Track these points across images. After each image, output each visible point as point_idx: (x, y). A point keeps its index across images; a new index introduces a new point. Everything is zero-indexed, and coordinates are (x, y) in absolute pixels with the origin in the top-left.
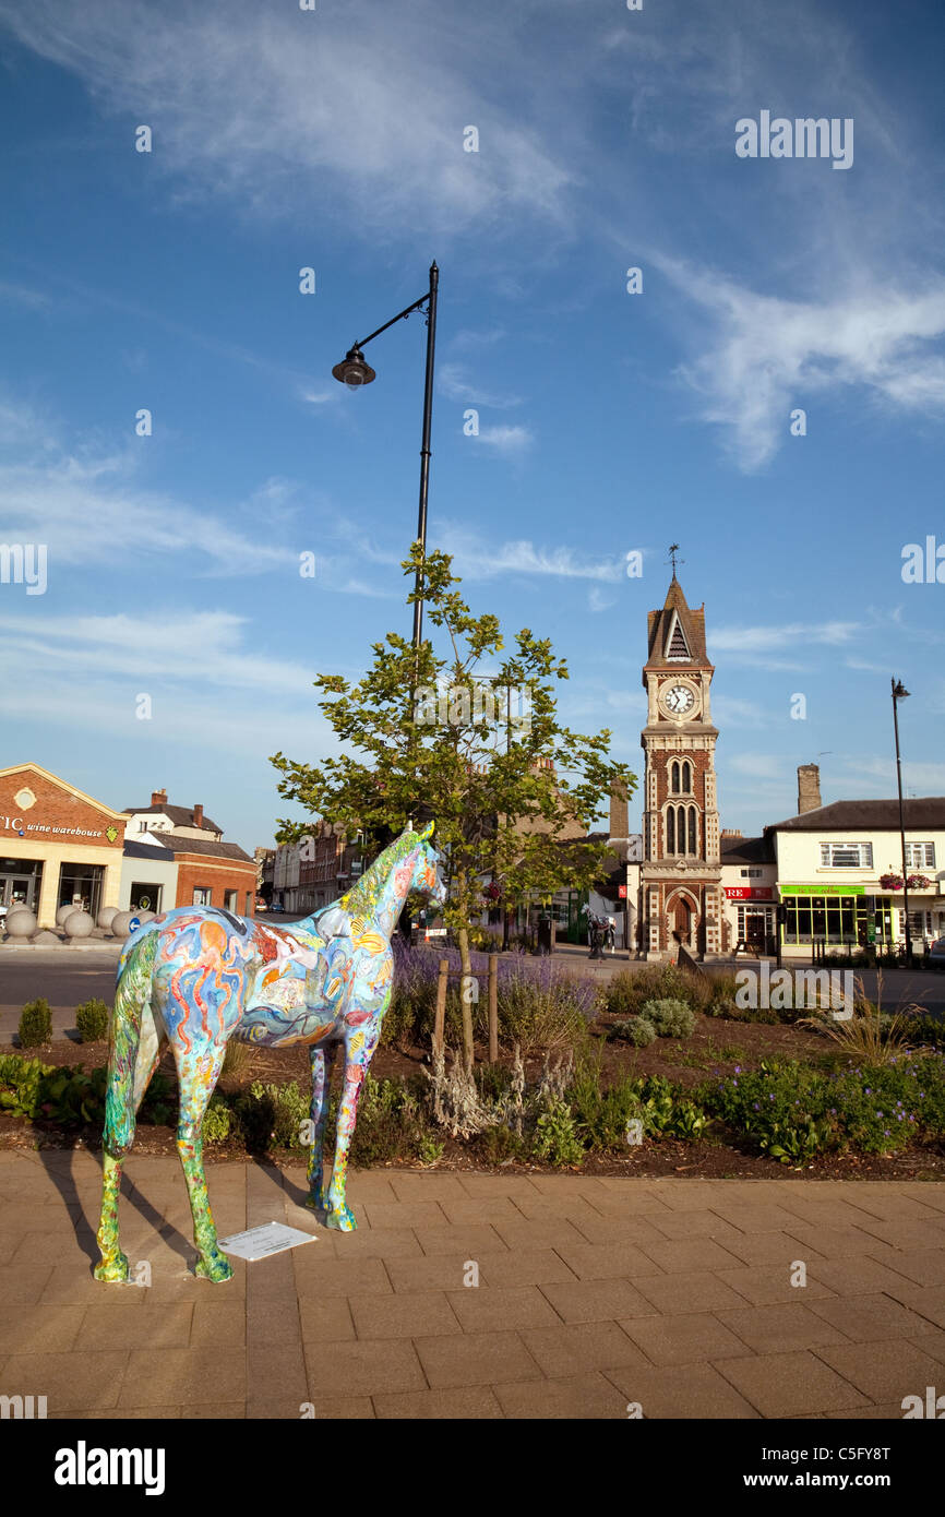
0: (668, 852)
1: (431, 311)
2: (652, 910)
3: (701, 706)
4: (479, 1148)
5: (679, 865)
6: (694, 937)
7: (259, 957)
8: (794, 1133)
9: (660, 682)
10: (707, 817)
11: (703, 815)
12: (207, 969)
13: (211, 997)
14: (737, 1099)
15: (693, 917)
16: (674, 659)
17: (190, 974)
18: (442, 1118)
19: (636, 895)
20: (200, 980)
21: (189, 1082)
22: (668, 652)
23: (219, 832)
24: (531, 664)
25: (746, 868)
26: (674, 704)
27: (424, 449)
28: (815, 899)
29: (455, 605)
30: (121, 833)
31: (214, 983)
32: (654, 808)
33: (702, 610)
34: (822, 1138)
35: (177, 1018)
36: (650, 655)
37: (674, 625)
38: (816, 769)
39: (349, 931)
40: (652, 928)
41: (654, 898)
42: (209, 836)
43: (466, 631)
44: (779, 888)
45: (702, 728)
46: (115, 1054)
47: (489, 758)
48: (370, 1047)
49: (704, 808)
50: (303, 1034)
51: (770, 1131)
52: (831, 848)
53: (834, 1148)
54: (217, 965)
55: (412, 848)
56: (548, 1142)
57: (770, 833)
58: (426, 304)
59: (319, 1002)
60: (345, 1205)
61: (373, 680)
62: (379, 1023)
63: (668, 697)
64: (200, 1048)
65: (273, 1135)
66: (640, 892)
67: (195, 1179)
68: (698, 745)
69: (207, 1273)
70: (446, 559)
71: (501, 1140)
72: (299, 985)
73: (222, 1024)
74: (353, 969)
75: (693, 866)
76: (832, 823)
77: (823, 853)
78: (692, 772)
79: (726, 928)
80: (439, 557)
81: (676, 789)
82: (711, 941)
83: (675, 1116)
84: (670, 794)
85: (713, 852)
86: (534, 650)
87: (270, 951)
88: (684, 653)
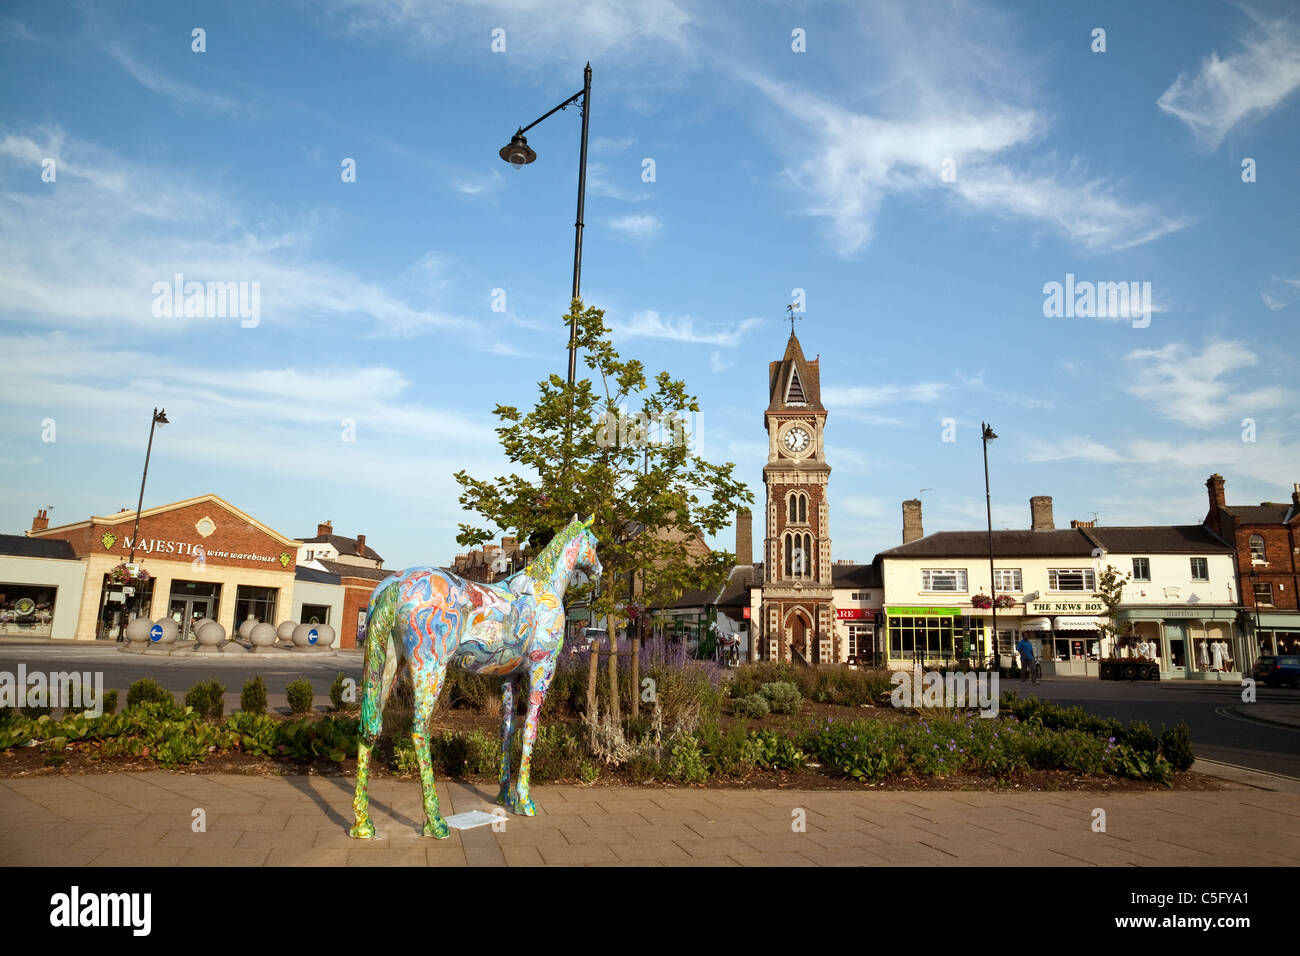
0: (786, 574)
1: (585, 104)
2: (772, 626)
3: (815, 446)
4: (626, 773)
5: (796, 586)
6: (809, 650)
7: (470, 604)
8: (870, 760)
9: (780, 424)
10: (820, 543)
11: (817, 542)
12: (436, 608)
13: (438, 628)
14: (828, 742)
15: (808, 632)
16: (793, 404)
17: (423, 611)
18: (598, 750)
19: (758, 613)
20: (430, 616)
21: (421, 691)
22: (786, 398)
23: (380, 560)
24: (668, 401)
25: (857, 591)
26: (791, 444)
27: (578, 221)
28: (917, 619)
29: (607, 350)
30: (293, 558)
31: (440, 618)
32: (774, 535)
33: (817, 361)
34: (891, 762)
35: (414, 642)
36: (771, 401)
37: (792, 374)
38: (918, 504)
39: (533, 591)
40: (772, 642)
41: (774, 615)
42: (371, 564)
43: (615, 373)
44: (886, 610)
45: (818, 465)
46: (370, 669)
47: (633, 477)
48: (548, 678)
49: (817, 535)
50: (501, 664)
51: (852, 760)
52: (932, 574)
53: (899, 771)
54: (443, 605)
55: (578, 533)
56: (680, 766)
57: (879, 560)
58: (581, 98)
59: (512, 640)
60: (529, 796)
61: (539, 412)
62: (554, 661)
63: (787, 438)
64: (429, 666)
65: (466, 762)
66: (762, 610)
67: (425, 762)
68: (813, 479)
69: (433, 832)
70: (600, 313)
71: (644, 764)
72: (498, 626)
73: (445, 651)
74: (536, 618)
75: (808, 587)
76: (932, 552)
77: (925, 578)
78: (807, 504)
79: (837, 642)
80: (594, 312)
81: (793, 519)
82: (824, 653)
83: (779, 751)
84: (788, 523)
85: (826, 577)
86: (671, 389)
87: (478, 601)
88: (800, 398)
